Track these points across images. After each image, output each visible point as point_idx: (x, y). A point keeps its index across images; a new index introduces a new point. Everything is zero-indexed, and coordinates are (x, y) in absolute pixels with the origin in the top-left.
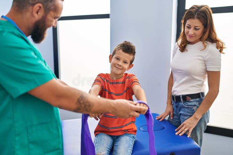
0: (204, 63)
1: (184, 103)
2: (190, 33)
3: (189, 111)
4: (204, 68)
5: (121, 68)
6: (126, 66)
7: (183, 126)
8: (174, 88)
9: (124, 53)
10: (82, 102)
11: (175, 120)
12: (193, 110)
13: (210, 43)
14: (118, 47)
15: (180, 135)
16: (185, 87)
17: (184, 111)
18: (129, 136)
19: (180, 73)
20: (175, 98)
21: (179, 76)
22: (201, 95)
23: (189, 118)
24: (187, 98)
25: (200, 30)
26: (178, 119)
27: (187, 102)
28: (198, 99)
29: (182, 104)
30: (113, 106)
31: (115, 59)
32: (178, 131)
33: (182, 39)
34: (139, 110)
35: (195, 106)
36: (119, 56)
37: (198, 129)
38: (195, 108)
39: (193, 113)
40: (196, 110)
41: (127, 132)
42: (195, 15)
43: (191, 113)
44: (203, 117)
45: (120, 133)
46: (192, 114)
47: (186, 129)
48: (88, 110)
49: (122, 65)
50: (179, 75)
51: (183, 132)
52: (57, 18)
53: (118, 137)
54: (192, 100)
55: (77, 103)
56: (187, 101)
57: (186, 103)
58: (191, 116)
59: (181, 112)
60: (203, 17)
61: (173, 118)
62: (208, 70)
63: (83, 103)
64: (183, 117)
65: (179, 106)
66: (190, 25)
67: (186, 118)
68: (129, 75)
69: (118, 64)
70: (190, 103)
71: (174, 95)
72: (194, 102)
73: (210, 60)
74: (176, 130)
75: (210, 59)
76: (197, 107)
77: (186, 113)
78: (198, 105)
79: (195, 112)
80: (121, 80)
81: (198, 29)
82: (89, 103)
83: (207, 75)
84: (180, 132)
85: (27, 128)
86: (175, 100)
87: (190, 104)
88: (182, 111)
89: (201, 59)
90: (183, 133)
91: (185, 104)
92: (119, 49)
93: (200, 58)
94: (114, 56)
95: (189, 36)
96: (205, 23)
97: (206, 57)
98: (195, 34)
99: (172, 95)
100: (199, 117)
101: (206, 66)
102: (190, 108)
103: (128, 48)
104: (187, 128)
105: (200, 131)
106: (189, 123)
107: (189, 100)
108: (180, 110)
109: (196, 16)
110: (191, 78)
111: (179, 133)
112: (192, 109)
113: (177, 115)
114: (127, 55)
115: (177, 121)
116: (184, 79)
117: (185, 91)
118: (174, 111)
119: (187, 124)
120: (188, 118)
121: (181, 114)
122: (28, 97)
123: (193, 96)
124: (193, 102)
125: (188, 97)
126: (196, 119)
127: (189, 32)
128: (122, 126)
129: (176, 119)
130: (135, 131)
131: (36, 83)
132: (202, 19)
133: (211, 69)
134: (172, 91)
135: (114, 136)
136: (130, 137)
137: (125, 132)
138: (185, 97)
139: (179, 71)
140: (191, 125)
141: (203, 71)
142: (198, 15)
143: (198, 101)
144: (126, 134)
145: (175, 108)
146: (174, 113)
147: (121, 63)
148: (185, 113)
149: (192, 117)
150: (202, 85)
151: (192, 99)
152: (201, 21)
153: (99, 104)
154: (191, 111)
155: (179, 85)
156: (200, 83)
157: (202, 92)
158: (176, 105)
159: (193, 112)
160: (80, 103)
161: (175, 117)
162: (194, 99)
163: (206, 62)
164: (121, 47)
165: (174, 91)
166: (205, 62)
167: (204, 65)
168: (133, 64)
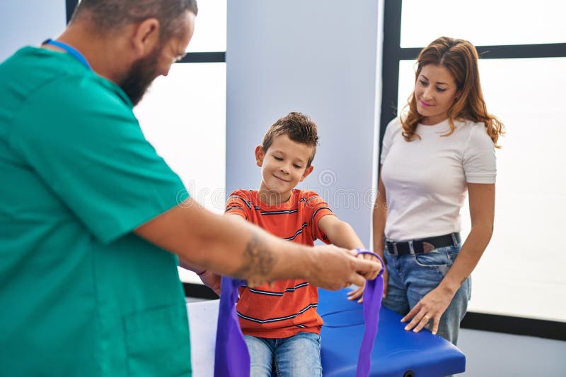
0: (459, 165)
1: (417, 258)
2: (424, 95)
3: (429, 275)
4: (461, 176)
5: (287, 178)
6: (299, 173)
7: (419, 310)
8: (389, 226)
9: (292, 143)
10: (255, 251)
11: (392, 298)
12: (440, 273)
13: (472, 123)
14: (278, 127)
15: (415, 330)
16: (418, 220)
17: (416, 276)
18: (310, 337)
19: (405, 188)
20: (395, 248)
21: (404, 197)
22: (454, 238)
23: (430, 291)
24: (424, 247)
25: (447, 92)
26: (400, 297)
27: (423, 255)
28: (448, 248)
29: (412, 259)
30: (314, 260)
31: (272, 158)
32: (408, 322)
33: (411, 109)
34: (365, 270)
35: (443, 263)
36: (280, 149)
37: (450, 315)
38: (443, 268)
39: (440, 281)
40: (447, 272)
41: (303, 329)
42: (441, 57)
43: (435, 281)
44: (462, 286)
45: (287, 333)
46: (436, 283)
47: (428, 317)
48: (266, 270)
49: (290, 172)
50: (404, 194)
51: (420, 324)
52: (178, 54)
53: (283, 343)
54: (436, 251)
55: (244, 255)
56: (425, 252)
57: (422, 258)
58: (434, 287)
59: (410, 279)
60: (457, 64)
61: (387, 295)
62: (470, 181)
63: (258, 254)
64: (414, 290)
65: (406, 265)
66: (428, 77)
67: (422, 291)
68: (307, 194)
69: (282, 171)
70: (432, 256)
71: (391, 241)
72: (441, 254)
73: (474, 160)
74: (403, 320)
75: (475, 157)
76: (448, 266)
77: (423, 281)
78: (450, 261)
79: (443, 277)
80: (289, 206)
81: (444, 90)
82: (270, 253)
83: (466, 194)
84: (415, 324)
85: (124, 320)
86: (396, 252)
87: (430, 259)
88: (413, 275)
89: (455, 157)
90: (422, 325)
91: (420, 260)
92: (280, 134)
93: (452, 155)
94: (270, 151)
95: (423, 103)
96: (459, 79)
97: (464, 153)
98: (434, 98)
99: (387, 240)
100: (454, 287)
101: (464, 172)
102: (433, 268)
103: (302, 129)
104: (429, 314)
105: (453, 320)
106: (433, 301)
107: (430, 250)
108: (406, 275)
109: (442, 59)
110: (431, 199)
111: (413, 326)
112: (438, 271)
113: (397, 288)
114: (301, 147)
115: (399, 300)
116: (416, 204)
117: (418, 229)
118: (391, 279)
119: (429, 305)
120: (428, 292)
121: (409, 284)
122: (134, 241)
123: (438, 241)
124: (439, 255)
125: (428, 244)
126: (448, 291)
127: (422, 93)
128: (292, 316)
129: (395, 296)
130: (319, 327)
131: (157, 206)
132: (455, 70)
133: (476, 178)
134: (386, 232)
135: (274, 340)
136: (312, 340)
137: (299, 330)
138: (420, 245)
139: (405, 186)
140: (438, 306)
141: (458, 184)
142: (447, 58)
143: (450, 253)
144: (300, 333)
145: (393, 272)
146: (391, 283)
147: (287, 167)
148: (420, 280)
149: (438, 288)
150: (455, 216)
151: (436, 247)
152: (452, 74)
153: (288, 257)
154: (434, 276)
155: (403, 217)
156: (450, 211)
157: (456, 231)
158: (397, 264)
159: (439, 278)
160: (251, 253)
161: (392, 292)
162: (440, 249)
163: (466, 163)
164: (284, 128)
165: (391, 232)
166: (463, 164)
167: (460, 169)
168: (312, 165)
